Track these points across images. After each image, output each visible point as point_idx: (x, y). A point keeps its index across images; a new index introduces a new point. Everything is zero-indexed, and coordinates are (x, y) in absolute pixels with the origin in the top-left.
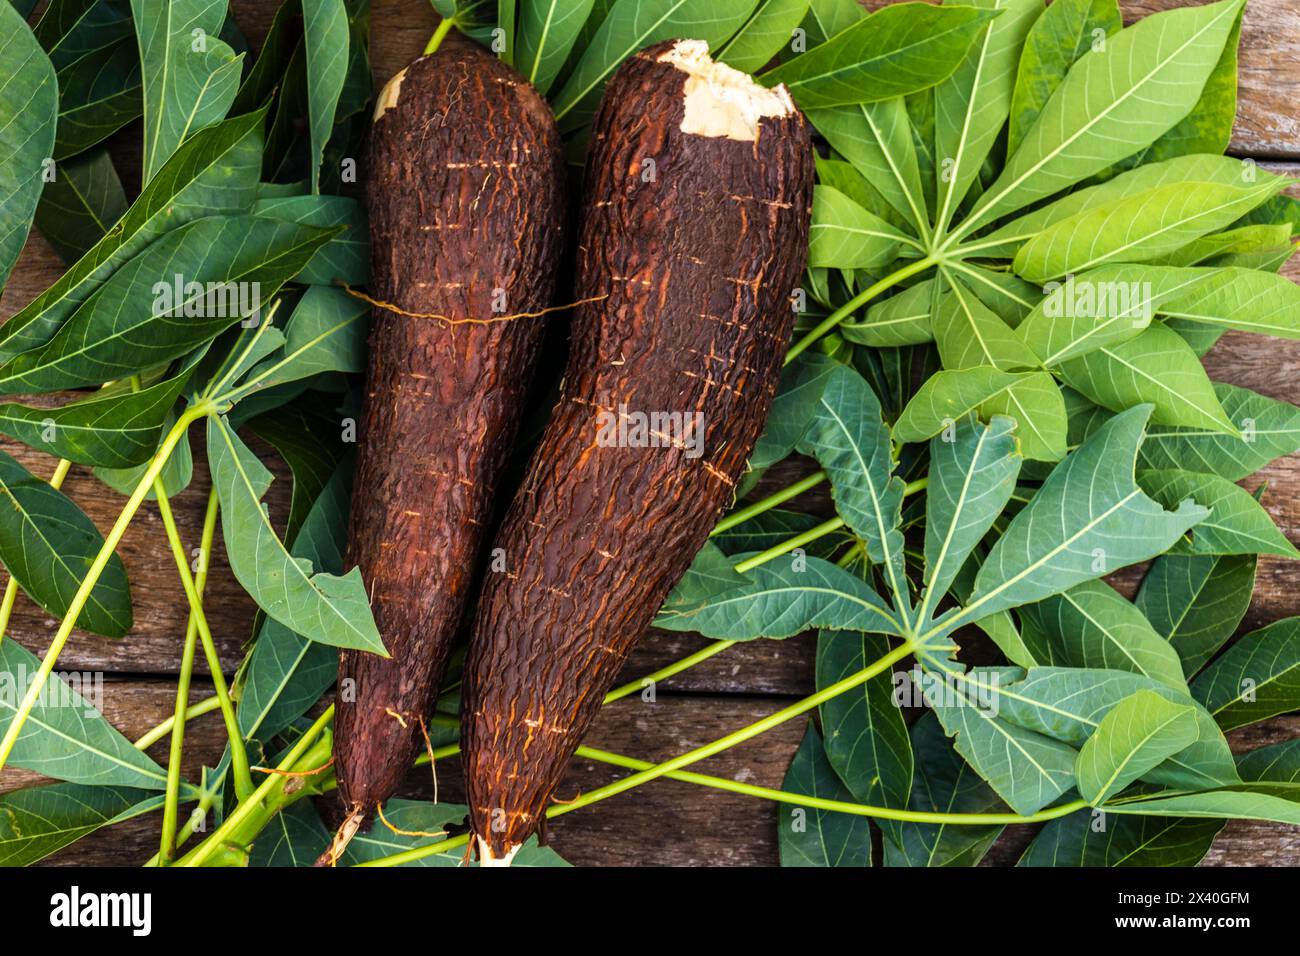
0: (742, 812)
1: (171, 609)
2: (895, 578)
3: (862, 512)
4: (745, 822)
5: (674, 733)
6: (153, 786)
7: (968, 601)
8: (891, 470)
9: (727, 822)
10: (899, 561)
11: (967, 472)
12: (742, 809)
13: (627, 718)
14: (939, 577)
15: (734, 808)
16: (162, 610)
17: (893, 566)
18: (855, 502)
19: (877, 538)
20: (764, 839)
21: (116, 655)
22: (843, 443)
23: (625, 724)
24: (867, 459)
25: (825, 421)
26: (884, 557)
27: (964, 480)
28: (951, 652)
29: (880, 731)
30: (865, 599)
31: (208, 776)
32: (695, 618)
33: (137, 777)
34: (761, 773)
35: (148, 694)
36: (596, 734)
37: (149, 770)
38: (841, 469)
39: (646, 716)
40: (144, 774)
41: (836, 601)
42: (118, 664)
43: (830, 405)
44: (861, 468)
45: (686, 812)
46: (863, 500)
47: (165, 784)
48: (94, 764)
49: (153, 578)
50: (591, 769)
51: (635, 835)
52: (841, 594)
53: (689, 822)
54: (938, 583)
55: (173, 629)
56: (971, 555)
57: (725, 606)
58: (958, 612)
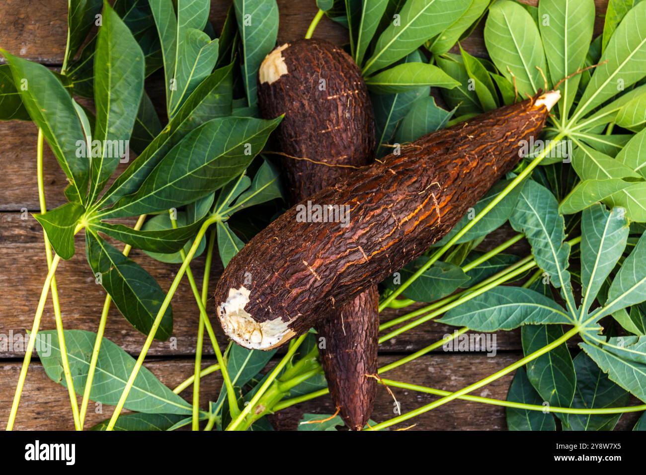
0: (485, 412)
1: (186, 322)
2: (567, 294)
3: (548, 261)
4: (487, 417)
5: (448, 373)
6: (185, 413)
7: (605, 304)
8: (563, 239)
9: (478, 418)
10: (569, 286)
11: (602, 236)
12: (485, 410)
13: (424, 366)
14: (590, 293)
15: (481, 410)
16: (181, 322)
17: (566, 289)
18: (544, 256)
19: (556, 274)
20: (498, 426)
21: (159, 347)
22: (538, 225)
23: (423, 370)
24: (550, 234)
25: (529, 214)
26: (560, 284)
27: (600, 241)
28: (599, 331)
29: (556, 365)
30: (553, 307)
31: (212, 406)
32: (463, 320)
33: (176, 408)
34: (494, 392)
35: (177, 366)
36: (408, 375)
37: (182, 405)
38: (537, 239)
39: (433, 365)
40: (180, 407)
41: (538, 309)
42: (160, 351)
43: (532, 205)
44: (547, 238)
45: (456, 414)
46: (548, 255)
47: (192, 412)
48: (154, 402)
49: (176, 306)
50: (406, 393)
51: (431, 427)
52: (540, 306)
53: (458, 419)
54: (590, 295)
55: (187, 332)
56: (606, 281)
57: (479, 313)
58: (601, 310)
